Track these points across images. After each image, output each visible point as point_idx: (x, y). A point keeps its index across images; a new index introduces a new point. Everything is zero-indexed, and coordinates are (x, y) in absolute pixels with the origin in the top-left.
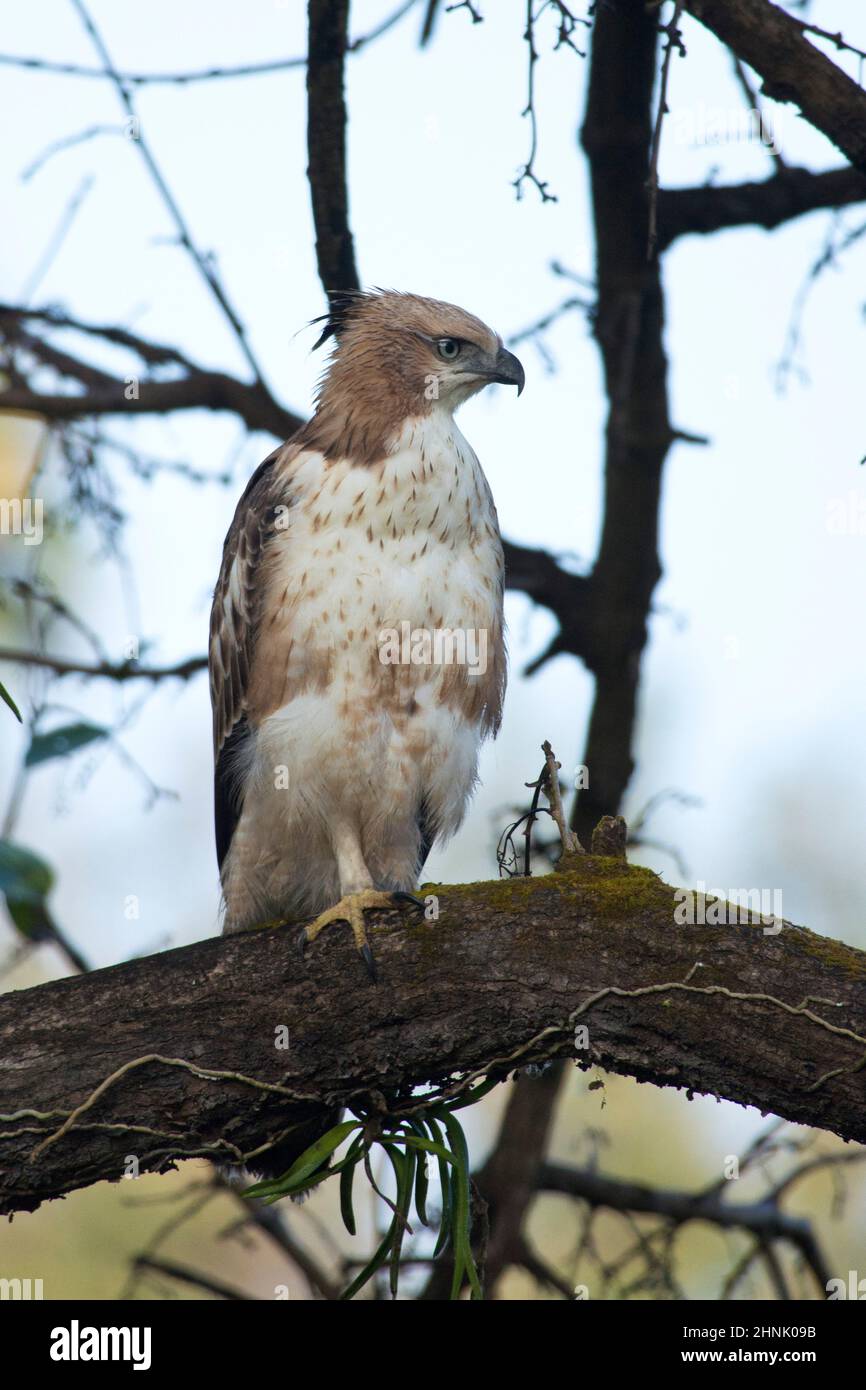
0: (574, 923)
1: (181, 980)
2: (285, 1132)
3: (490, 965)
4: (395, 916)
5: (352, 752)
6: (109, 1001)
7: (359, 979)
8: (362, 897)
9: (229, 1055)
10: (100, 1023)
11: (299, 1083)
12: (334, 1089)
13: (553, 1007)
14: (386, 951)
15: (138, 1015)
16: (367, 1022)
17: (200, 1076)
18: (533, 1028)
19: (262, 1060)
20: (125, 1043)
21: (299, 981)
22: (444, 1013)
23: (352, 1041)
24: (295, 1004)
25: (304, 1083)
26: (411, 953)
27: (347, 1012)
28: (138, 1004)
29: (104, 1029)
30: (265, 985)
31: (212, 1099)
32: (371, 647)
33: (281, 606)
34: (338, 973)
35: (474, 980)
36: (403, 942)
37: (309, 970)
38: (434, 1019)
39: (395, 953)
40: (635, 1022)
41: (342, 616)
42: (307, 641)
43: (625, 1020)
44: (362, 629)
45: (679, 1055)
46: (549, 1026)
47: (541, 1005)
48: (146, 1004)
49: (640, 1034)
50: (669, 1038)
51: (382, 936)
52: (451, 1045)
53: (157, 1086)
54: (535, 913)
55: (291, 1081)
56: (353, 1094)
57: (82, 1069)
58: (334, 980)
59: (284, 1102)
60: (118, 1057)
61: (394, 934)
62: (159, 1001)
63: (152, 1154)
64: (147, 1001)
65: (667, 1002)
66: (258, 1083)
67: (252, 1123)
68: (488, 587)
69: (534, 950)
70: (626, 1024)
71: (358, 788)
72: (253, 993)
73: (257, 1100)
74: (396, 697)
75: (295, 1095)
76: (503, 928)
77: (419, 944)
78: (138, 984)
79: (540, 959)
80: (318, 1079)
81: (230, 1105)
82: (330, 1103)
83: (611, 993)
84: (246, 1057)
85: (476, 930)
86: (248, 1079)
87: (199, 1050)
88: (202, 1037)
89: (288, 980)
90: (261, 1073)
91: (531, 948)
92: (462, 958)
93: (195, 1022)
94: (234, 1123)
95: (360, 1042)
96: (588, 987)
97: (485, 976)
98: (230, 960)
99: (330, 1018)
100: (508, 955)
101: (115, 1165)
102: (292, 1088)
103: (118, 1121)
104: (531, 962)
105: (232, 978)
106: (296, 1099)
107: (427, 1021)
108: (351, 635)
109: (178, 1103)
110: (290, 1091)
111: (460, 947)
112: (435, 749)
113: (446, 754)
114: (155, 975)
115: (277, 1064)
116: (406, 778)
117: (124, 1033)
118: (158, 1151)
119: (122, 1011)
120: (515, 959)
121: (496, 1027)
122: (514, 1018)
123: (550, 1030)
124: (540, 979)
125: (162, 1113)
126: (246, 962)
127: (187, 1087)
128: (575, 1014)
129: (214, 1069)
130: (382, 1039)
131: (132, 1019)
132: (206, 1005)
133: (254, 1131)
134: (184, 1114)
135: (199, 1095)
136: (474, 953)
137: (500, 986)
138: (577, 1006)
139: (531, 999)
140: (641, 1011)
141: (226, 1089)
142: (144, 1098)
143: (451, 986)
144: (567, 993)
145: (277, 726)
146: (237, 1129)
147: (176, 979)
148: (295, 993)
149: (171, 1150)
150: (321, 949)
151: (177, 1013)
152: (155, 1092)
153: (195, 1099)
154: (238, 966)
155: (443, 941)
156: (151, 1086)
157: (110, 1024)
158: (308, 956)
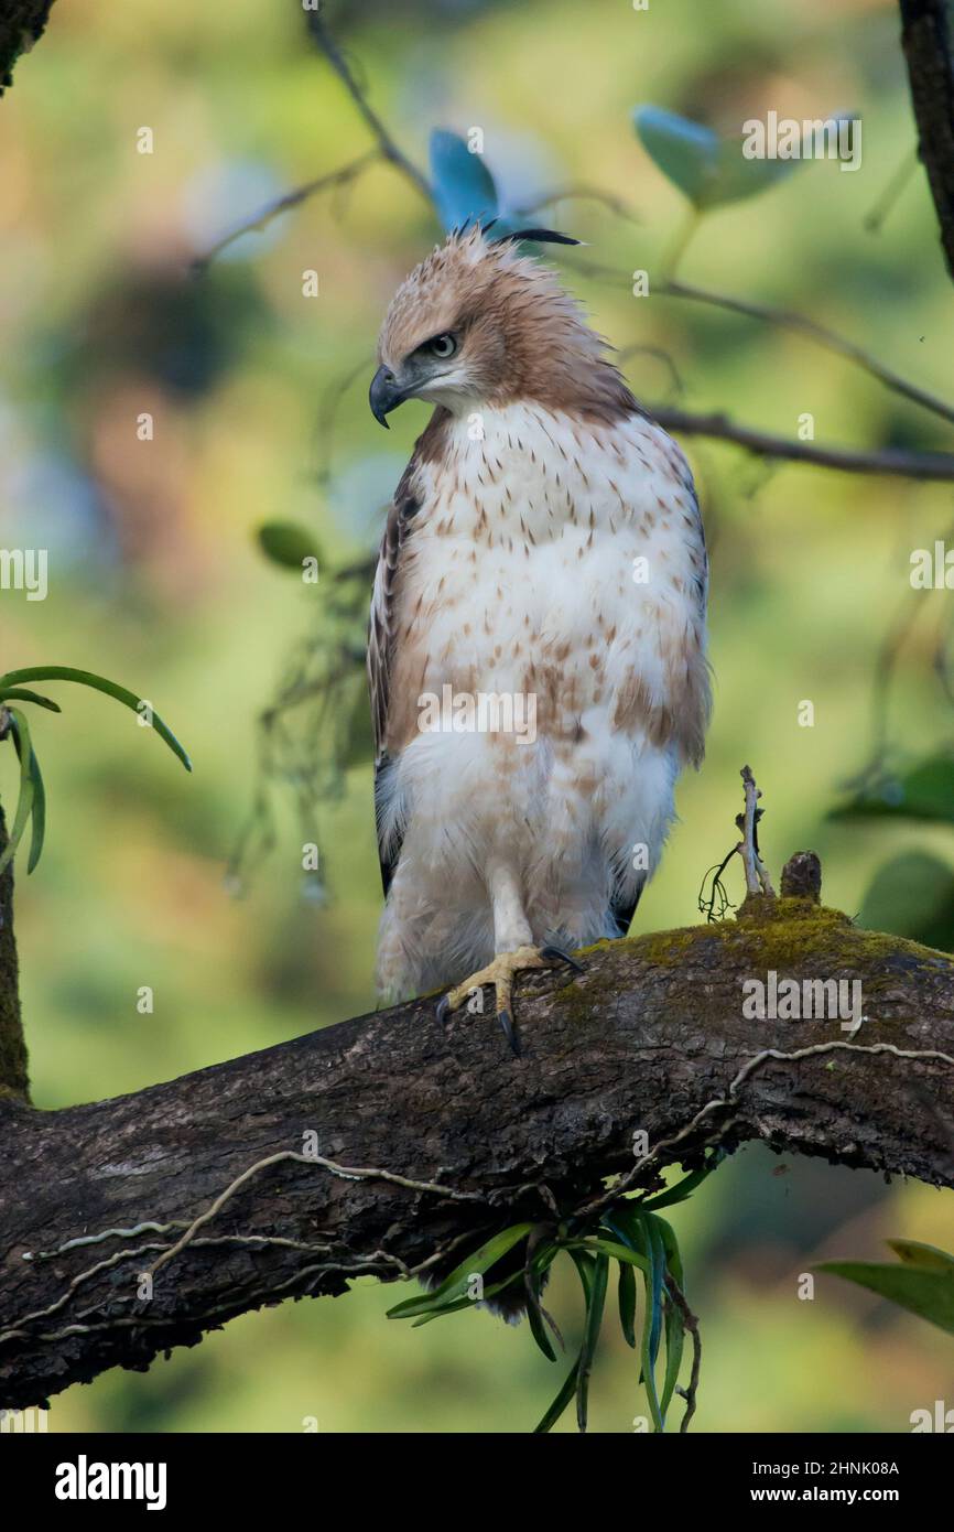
0: (730, 976)
1: (317, 1062)
2: (456, 1240)
3: (642, 1029)
4: (546, 976)
5: (503, 786)
6: (239, 1090)
7: (503, 1052)
8: (517, 955)
9: (372, 1149)
10: (228, 1117)
11: (456, 1179)
12: (497, 1186)
13: (712, 1076)
14: (533, 1017)
15: (270, 1106)
16: (516, 1104)
17: (341, 1175)
18: (696, 1102)
19: (411, 1154)
20: (257, 1139)
21: (441, 1057)
22: (597, 1089)
23: (505, 1127)
24: (438, 1085)
25: (461, 1180)
26: (556, 1021)
27: (493, 1093)
28: (270, 1092)
29: (234, 1123)
30: (404, 1065)
31: (358, 1202)
32: (524, 665)
33: (416, 615)
34: (480, 1047)
35: (625, 1047)
36: (551, 1006)
37: (451, 1044)
38: (587, 1097)
39: (541, 1019)
40: (799, 1090)
41: (487, 629)
42: (446, 656)
43: (788, 1088)
44: (514, 644)
45: (854, 1128)
46: (713, 1099)
47: (700, 1075)
48: (278, 1093)
49: (806, 1105)
50: (839, 1108)
51: (530, 1001)
52: (610, 1127)
53: (296, 1188)
54: (691, 966)
55: (445, 1179)
56: (520, 1191)
57: (209, 1172)
58: (477, 1054)
59: (442, 1203)
60: (250, 1157)
61: (542, 998)
62: (293, 1088)
63: (305, 1271)
64: (279, 1089)
65: (830, 1065)
66: (408, 1182)
67: (415, 1231)
68: (679, 590)
69: (687, 1010)
70: (790, 1093)
71: (512, 826)
72: (392, 1073)
73: (411, 1202)
74: (558, 722)
75: (454, 1195)
76: (656, 985)
77: (568, 1008)
78: (272, 1069)
79: (694, 1020)
80: (476, 1173)
81: (382, 1209)
82: (495, 1202)
83: (769, 1058)
84: (392, 1151)
85: (628, 989)
86: (396, 1177)
87: (338, 1145)
88: (341, 1129)
89: (429, 1057)
90: (411, 1169)
91: (685, 1007)
92: (612, 1022)
93: (333, 1111)
94: (394, 1230)
95: (512, 1128)
96: (745, 1051)
97: (636, 1042)
98: (370, 1036)
99: (475, 1100)
100: (661, 1016)
101: (264, 1285)
102: (450, 1186)
103: (254, 1232)
104: (685, 1024)
105: (370, 1058)
106: (455, 1199)
107: (580, 1099)
108: (498, 652)
109: (321, 1209)
110: (446, 1190)
111: (610, 1010)
112: (608, 782)
113: (623, 789)
114: (292, 1058)
115: (428, 1159)
116: (574, 818)
117: (254, 1129)
118: (312, 1268)
119: (253, 1101)
120: (668, 1021)
121: (657, 1104)
122: (673, 1091)
123: (713, 1104)
124: (695, 1043)
125: (308, 1221)
126: (385, 1038)
127: (330, 1189)
128: (734, 1084)
129: (358, 1166)
130: (536, 1123)
131: (264, 1111)
132: (343, 1091)
133: (419, 1240)
134: (332, 1221)
135: (346, 1199)
136: (625, 1016)
137: (654, 1054)
138: (736, 1074)
139: (689, 1068)
140: (804, 1077)
141: (375, 1191)
142: (283, 1205)
143: (601, 1056)
144: (724, 1059)
145: (418, 754)
146: (397, 1239)
147: (313, 1061)
148: (436, 1072)
149: (327, 1266)
150: (464, 1019)
151: (313, 1101)
152: (294, 1197)
153: (341, 1203)
154: (377, 1044)
155: (593, 1003)
156: (290, 1190)
157: (239, 1117)
158: (449, 1027)
